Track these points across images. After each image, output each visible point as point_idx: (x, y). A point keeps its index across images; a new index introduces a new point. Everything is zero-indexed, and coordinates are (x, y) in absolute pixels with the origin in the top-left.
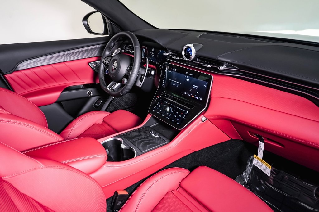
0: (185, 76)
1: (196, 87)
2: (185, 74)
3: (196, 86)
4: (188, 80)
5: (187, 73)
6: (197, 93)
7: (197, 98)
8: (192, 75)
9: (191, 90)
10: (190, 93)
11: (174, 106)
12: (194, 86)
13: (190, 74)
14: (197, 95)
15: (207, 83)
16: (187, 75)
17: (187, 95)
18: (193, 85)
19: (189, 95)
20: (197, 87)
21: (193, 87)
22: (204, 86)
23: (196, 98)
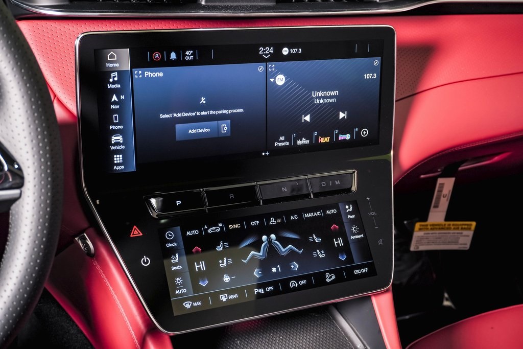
0: (261, 69)
1: (331, 97)
2: (260, 59)
3: (327, 94)
4: (280, 80)
5: (266, 51)
6: (342, 115)
7: (348, 137)
8: (294, 51)
9: (308, 118)
10: (306, 130)
11: (272, 221)
12: (321, 94)
13: (285, 51)
14: (344, 127)
15: (376, 63)
16: (266, 62)
17: (293, 146)
18: (315, 94)
19: (302, 142)
20: (336, 93)
21: (317, 102)
22: (368, 76)
23: (341, 137)
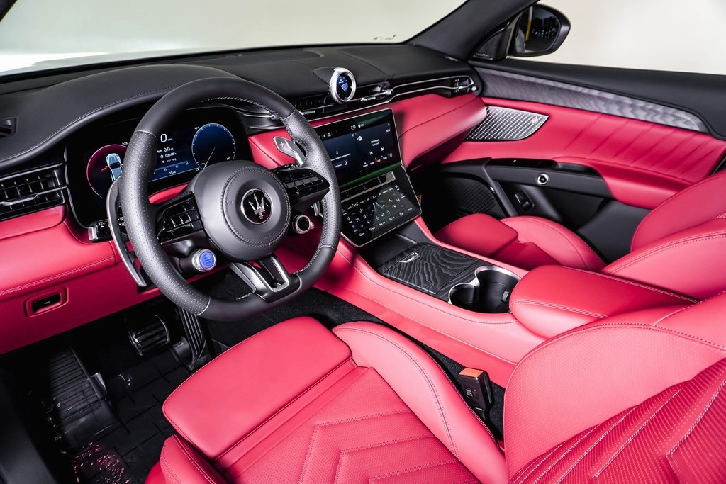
0: (353, 135)
1: (377, 142)
2: (351, 131)
4: (360, 138)
5: (353, 127)
6: (382, 149)
7: (386, 158)
8: (362, 125)
9: (372, 153)
10: (372, 158)
12: (374, 141)
13: (359, 126)
14: (384, 154)
15: (389, 125)
16: (354, 132)
17: (370, 165)
18: (372, 142)
19: (372, 163)
20: (378, 140)
21: (373, 145)
22: (387, 131)
23: (384, 159)
